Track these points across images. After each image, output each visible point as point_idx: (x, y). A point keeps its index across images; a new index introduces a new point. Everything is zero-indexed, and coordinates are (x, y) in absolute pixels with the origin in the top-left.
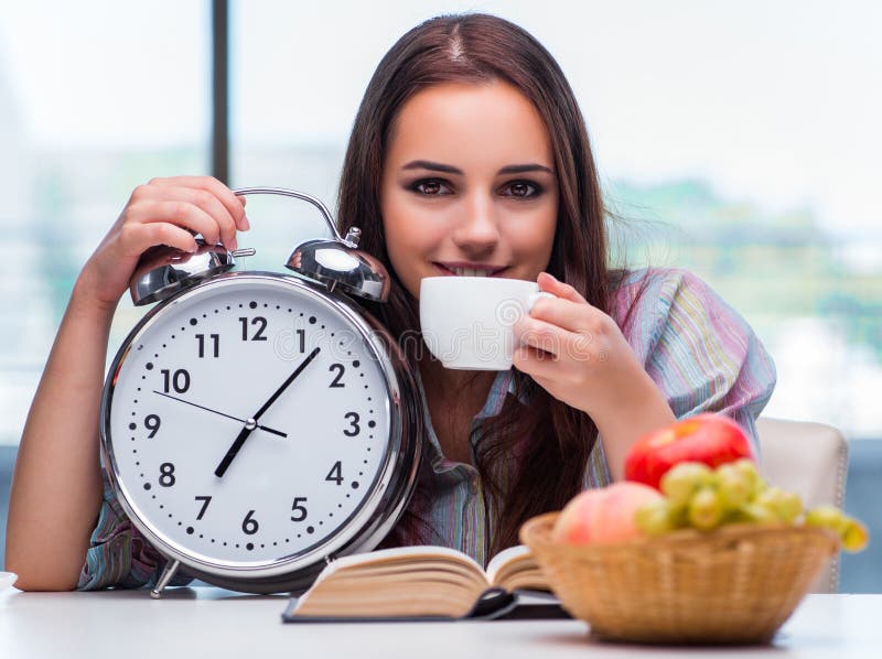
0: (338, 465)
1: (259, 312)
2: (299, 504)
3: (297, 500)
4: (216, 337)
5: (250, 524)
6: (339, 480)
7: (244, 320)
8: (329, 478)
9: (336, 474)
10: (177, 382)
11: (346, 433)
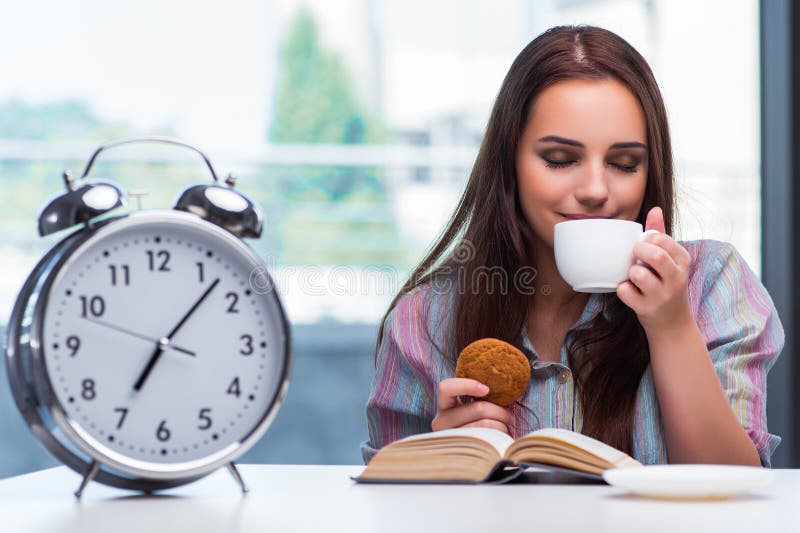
0: (236, 381)
1: (162, 246)
2: (206, 414)
3: (203, 411)
4: (126, 268)
5: (163, 432)
6: (238, 393)
7: (150, 253)
8: (229, 391)
9: (235, 388)
10: (93, 307)
11: (243, 353)
